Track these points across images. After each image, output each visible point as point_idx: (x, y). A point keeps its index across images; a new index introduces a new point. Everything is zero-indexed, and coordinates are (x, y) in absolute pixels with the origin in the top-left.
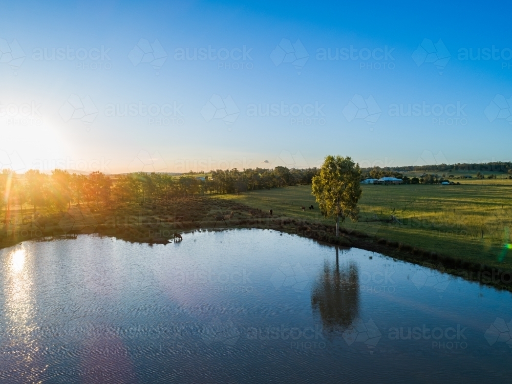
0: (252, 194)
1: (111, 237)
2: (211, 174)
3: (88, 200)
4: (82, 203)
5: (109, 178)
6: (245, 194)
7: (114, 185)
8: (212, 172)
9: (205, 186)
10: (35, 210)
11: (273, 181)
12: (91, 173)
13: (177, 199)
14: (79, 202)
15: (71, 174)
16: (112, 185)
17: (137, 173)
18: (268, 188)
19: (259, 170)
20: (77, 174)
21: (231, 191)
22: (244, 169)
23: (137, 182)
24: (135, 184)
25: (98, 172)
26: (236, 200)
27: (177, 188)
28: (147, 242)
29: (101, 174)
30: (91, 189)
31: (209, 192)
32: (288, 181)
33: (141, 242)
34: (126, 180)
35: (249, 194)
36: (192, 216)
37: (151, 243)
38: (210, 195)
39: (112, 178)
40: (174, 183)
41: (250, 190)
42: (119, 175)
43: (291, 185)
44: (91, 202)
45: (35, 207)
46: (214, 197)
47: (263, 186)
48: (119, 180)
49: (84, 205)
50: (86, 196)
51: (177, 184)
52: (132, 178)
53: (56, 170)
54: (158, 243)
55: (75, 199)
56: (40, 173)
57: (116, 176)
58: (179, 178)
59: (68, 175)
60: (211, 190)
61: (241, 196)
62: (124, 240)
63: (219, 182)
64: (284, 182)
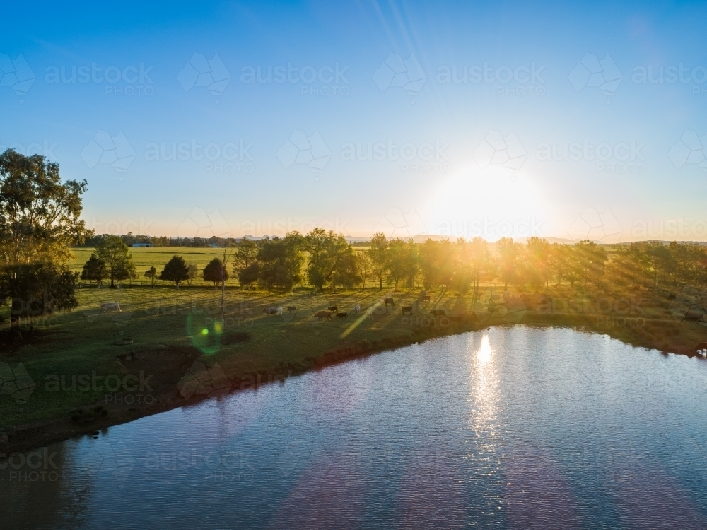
1: (602, 334)
3: (571, 279)
4: (564, 283)
5: (602, 249)
7: (609, 261)
10: (506, 288)
12: (578, 242)
14: (559, 281)
15: (551, 243)
16: (607, 260)
17: (646, 242)
20: (559, 243)
23: (646, 256)
24: (642, 259)
25: (588, 241)
28: (658, 349)
29: (592, 244)
30: (577, 264)
33: (649, 346)
34: (628, 253)
37: (665, 351)
39: (607, 249)
42: (618, 246)
44: (576, 282)
45: (506, 285)
48: (618, 252)
49: (566, 286)
50: (569, 273)
52: (638, 250)
53: (532, 238)
54: (677, 352)
55: (554, 277)
56: (514, 242)
57: (613, 246)
59: (547, 245)
62: (621, 341)
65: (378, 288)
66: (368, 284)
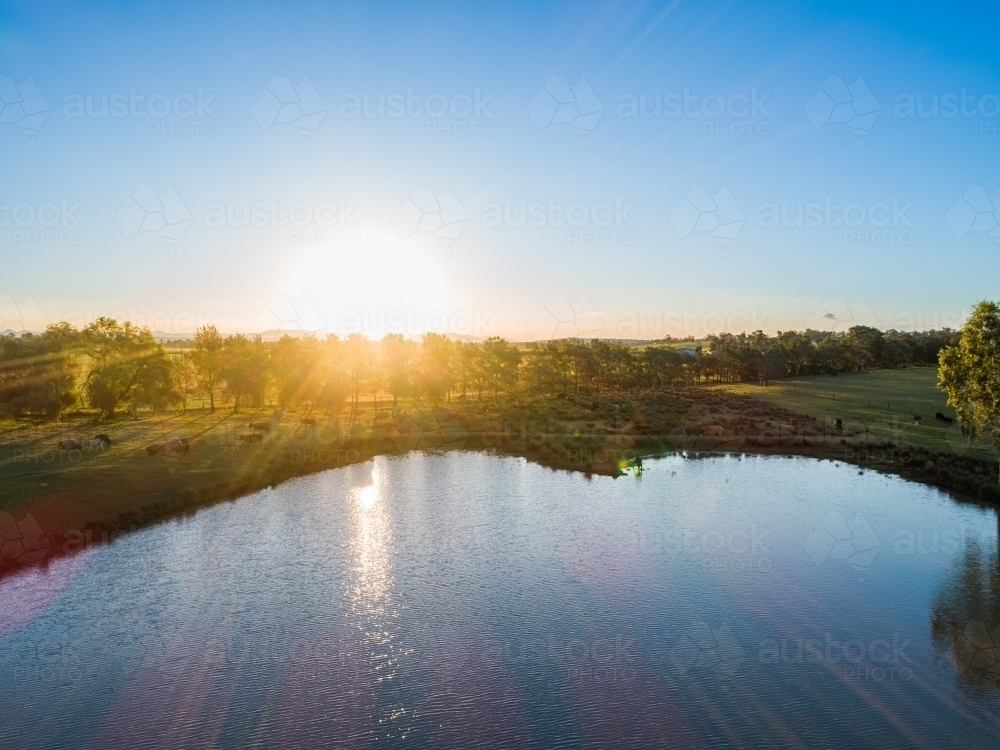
0: (795, 385)
1: (517, 456)
2: (709, 343)
3: (480, 388)
4: (470, 394)
5: (515, 349)
6: (779, 385)
7: (525, 362)
8: (710, 337)
9: (697, 366)
10: (395, 403)
11: (844, 358)
12: (486, 339)
13: (639, 390)
14: (464, 391)
15: (453, 340)
16: (521, 362)
17: (565, 340)
18: (833, 373)
19: (811, 335)
20: (463, 342)
21: (749, 377)
22: (779, 332)
23: (566, 357)
24: (561, 360)
25: (498, 338)
26: (759, 395)
27: (640, 369)
28: (580, 471)
29: (502, 341)
30: (486, 369)
31: (703, 378)
32: (878, 357)
33: (571, 469)
34: (545, 353)
35: (789, 385)
36: (668, 424)
37: (588, 472)
38: (706, 383)
39: (522, 349)
40: (635, 359)
41: (791, 376)
42: (534, 344)
43: (886, 367)
44: (485, 392)
45: (395, 398)
46: (713, 388)
47: (821, 368)
48: (533, 353)
49: (473, 397)
50: (476, 381)
51: (640, 362)
52: (556, 350)
53: (429, 334)
54: (601, 473)
55: (458, 385)
56: (405, 339)
57: (528, 345)
58: (644, 351)
59: (448, 342)
60: (707, 375)
61: (772, 388)
62: (540, 464)
63: (726, 358)
64: (869, 360)
65: (207, 409)
66: (192, 403)
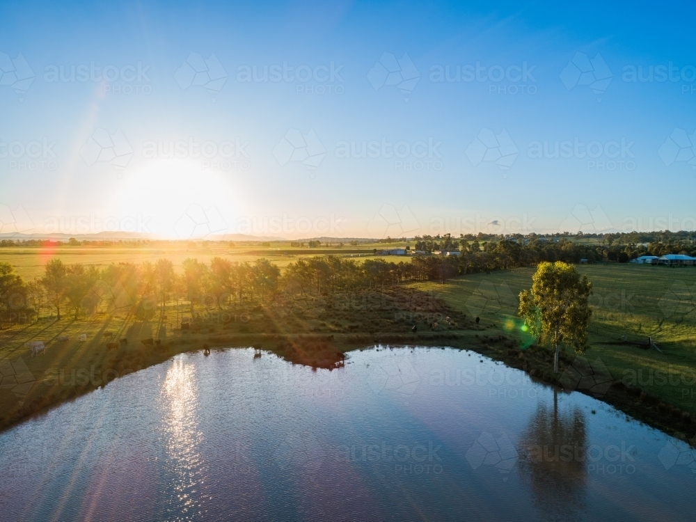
0: (462, 283)
6: (452, 283)
8: (417, 238)
9: (399, 271)
11: (495, 261)
13: (360, 290)
18: (487, 271)
19: (483, 237)
21: (433, 277)
22: (462, 235)
24: (307, 271)
26: (437, 292)
27: (361, 275)
30: (255, 280)
31: (403, 279)
32: (517, 259)
35: (458, 283)
38: (406, 282)
40: (358, 268)
41: (461, 275)
43: (522, 265)
46: (409, 286)
47: (480, 268)
51: (361, 270)
54: (323, 367)
58: (364, 262)
60: (406, 276)
61: (447, 286)
63: (418, 264)
64: (511, 262)
65: (55, 317)
66: (44, 313)
